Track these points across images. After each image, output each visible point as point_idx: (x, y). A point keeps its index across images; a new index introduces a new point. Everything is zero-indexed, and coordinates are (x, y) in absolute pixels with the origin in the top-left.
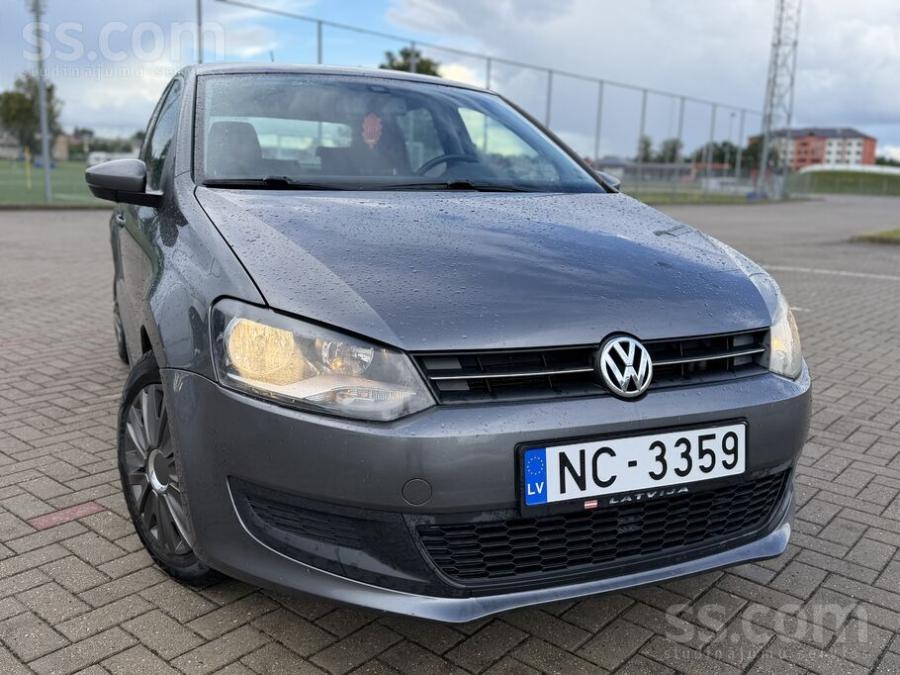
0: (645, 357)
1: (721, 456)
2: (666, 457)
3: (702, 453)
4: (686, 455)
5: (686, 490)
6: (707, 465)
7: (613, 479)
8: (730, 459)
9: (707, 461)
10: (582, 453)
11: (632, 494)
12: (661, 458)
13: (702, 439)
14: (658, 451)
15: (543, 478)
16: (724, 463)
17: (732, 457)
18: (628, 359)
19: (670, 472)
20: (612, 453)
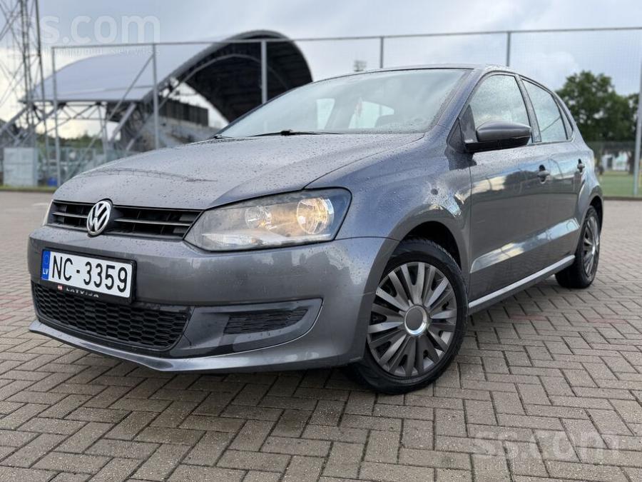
0: (108, 213)
1: (117, 282)
2: (91, 273)
4: (99, 274)
5: (97, 296)
6: (109, 285)
7: (70, 277)
8: (122, 286)
9: (109, 282)
11: (75, 288)
12: (89, 272)
16: (118, 286)
17: (123, 284)
18: (97, 213)
19: (92, 283)
20: (72, 264)
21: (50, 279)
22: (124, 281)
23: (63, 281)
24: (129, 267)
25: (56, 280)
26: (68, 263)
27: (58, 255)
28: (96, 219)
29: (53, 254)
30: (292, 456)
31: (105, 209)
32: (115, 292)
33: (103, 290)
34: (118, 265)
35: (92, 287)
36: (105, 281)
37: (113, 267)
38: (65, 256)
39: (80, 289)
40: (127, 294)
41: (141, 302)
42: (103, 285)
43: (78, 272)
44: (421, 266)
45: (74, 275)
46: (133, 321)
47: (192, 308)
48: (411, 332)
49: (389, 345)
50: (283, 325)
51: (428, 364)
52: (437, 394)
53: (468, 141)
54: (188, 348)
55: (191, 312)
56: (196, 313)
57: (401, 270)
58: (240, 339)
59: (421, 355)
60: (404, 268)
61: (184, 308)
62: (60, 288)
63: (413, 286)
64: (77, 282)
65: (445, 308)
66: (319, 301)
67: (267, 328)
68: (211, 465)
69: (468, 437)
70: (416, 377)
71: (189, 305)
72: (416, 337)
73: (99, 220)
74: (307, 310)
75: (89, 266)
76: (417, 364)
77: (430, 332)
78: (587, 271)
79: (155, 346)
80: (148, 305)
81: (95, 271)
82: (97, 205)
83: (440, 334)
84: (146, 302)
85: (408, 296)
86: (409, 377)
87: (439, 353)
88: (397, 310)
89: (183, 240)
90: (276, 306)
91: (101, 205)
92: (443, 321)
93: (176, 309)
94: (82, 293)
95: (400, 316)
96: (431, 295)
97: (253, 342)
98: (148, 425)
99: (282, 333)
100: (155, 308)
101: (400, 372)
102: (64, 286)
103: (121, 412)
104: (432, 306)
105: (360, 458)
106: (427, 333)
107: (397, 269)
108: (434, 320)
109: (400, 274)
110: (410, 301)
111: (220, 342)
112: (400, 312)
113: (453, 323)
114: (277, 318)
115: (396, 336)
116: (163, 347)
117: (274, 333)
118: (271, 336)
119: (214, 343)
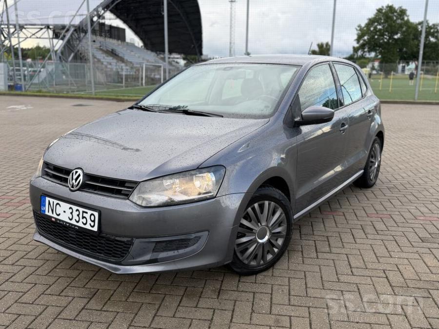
0: (81, 178)
1: (89, 222)
2: (73, 214)
3: (83, 217)
4: (78, 215)
6: (85, 222)
9: (84, 221)
10: (53, 202)
11: (63, 221)
12: (71, 213)
13: (83, 212)
14: (71, 211)
15: (45, 206)
16: (90, 224)
18: (75, 177)
20: (60, 206)
21: (47, 213)
22: (94, 221)
23: (55, 215)
24: (96, 214)
25: (50, 214)
26: (58, 206)
27: (52, 200)
28: (74, 181)
29: (47, 199)
30: (192, 319)
31: (79, 175)
32: (88, 227)
33: (80, 224)
34: (90, 212)
35: (73, 222)
36: (81, 220)
37: (87, 213)
38: (56, 202)
39: (66, 222)
40: (95, 229)
41: (103, 233)
42: (81, 222)
43: (64, 212)
44: (267, 203)
45: (62, 213)
46: (99, 243)
47: (134, 239)
48: (260, 241)
49: (247, 249)
50: (186, 247)
51: (269, 257)
52: (274, 274)
53: (296, 120)
54: (132, 260)
55: (134, 241)
56: (136, 242)
57: (254, 207)
58: (163, 255)
59: (266, 253)
60: (256, 205)
61: (130, 239)
62: (53, 219)
63: (261, 215)
64: (64, 217)
65: (280, 226)
66: (207, 233)
67: (177, 249)
68: (147, 326)
69: (289, 305)
70: (263, 265)
71: (132, 237)
72: (263, 244)
73: (76, 182)
74: (200, 238)
75: (71, 210)
76: (263, 257)
77: (271, 240)
78: (371, 178)
79: (112, 258)
80: (108, 235)
81: (75, 214)
82: (74, 171)
83: (277, 240)
84: (107, 234)
85: (259, 221)
86: (259, 265)
87: (276, 250)
88: (252, 229)
89: (128, 199)
90: (183, 237)
91: (76, 172)
92: (279, 232)
93: (125, 239)
94: (68, 225)
95: (253, 233)
96: (272, 219)
97: (170, 257)
98: (109, 299)
99: (185, 251)
100: (113, 238)
101: (253, 263)
102: (56, 219)
103: (92, 290)
104: (272, 225)
105: (230, 320)
106: (269, 241)
107: (252, 206)
108: (274, 233)
109: (253, 209)
110: (259, 224)
111: (151, 257)
112: (254, 231)
113: (284, 233)
114: (183, 243)
115: (251, 244)
116: (117, 259)
117: (181, 251)
118: (180, 253)
119: (147, 257)
